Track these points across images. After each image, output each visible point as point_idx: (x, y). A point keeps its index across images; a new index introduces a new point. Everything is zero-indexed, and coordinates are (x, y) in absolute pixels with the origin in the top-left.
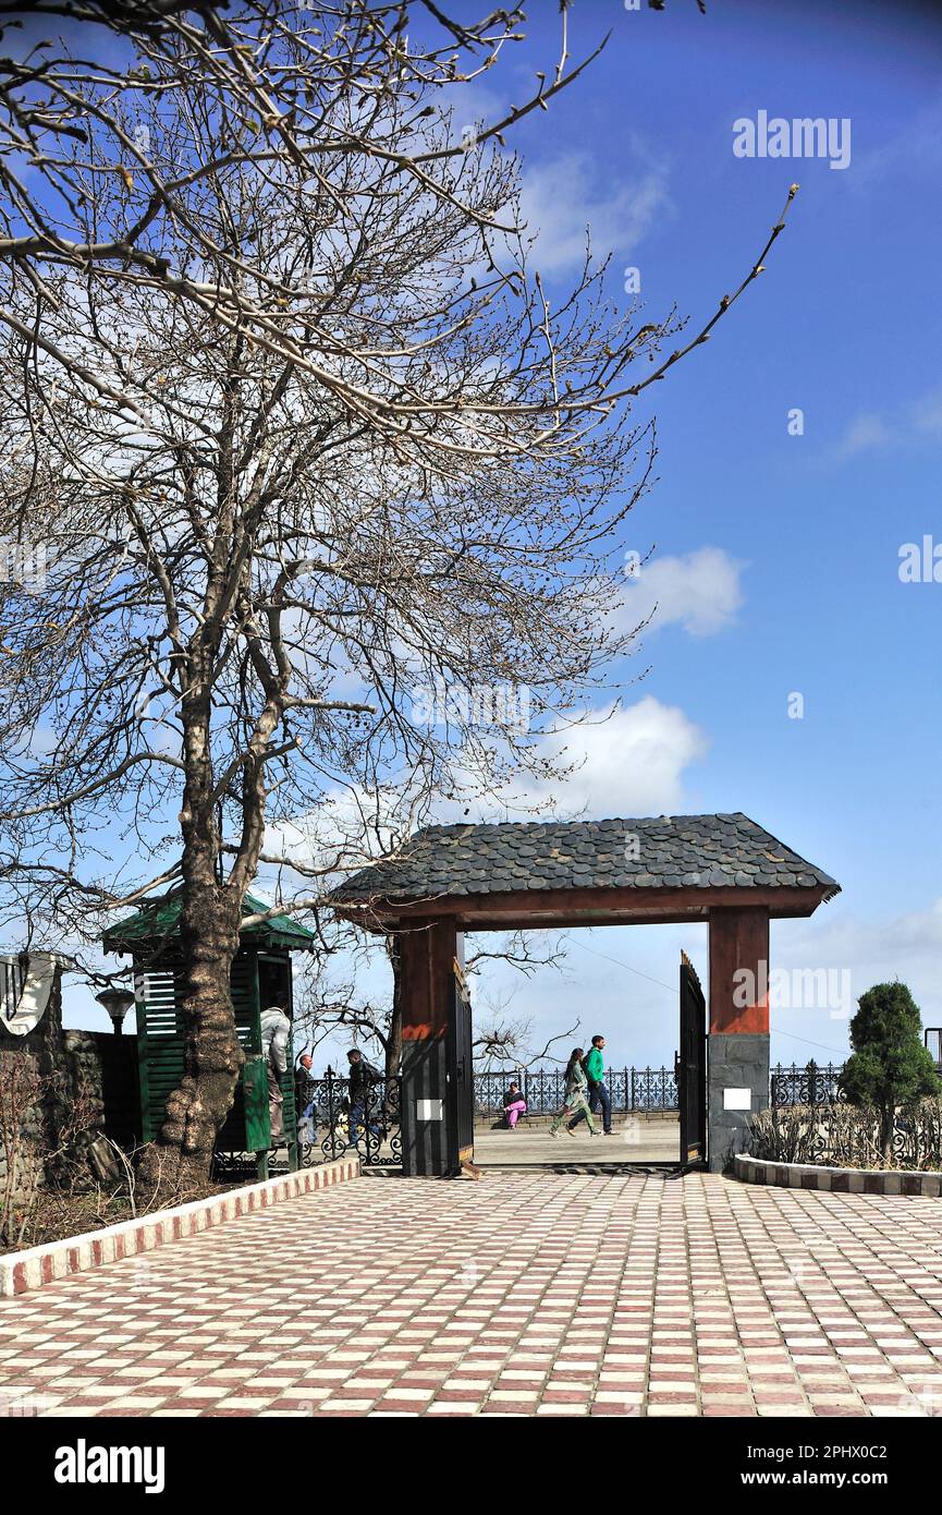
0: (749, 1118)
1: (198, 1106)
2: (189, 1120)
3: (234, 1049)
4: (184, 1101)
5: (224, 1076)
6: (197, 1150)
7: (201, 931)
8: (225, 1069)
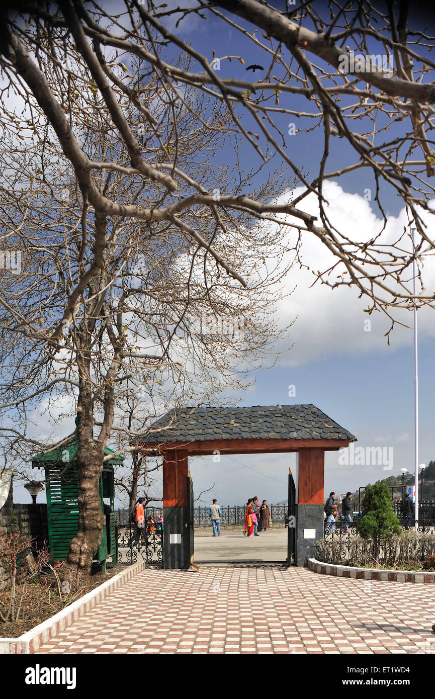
0: (315, 542)
1: (86, 546)
2: (81, 553)
3: (101, 519)
4: (79, 544)
5: (97, 531)
6: (85, 566)
7: (86, 463)
8: (97, 528)
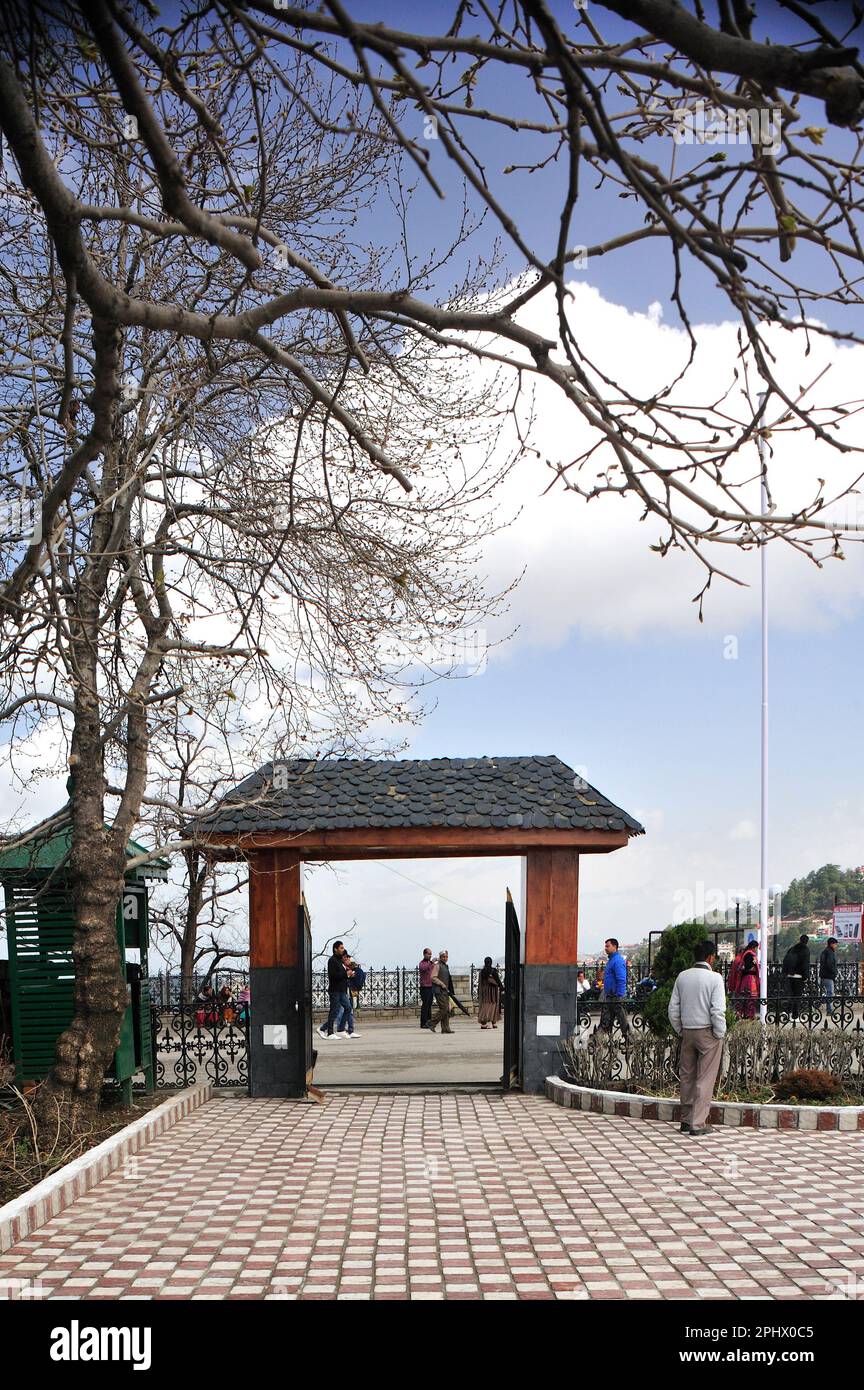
0: (560, 1043)
1: (89, 1048)
2: (80, 1063)
3: (121, 991)
4: (75, 1043)
5: (112, 1018)
6: (88, 1090)
7: (90, 873)
8: (114, 1012)
